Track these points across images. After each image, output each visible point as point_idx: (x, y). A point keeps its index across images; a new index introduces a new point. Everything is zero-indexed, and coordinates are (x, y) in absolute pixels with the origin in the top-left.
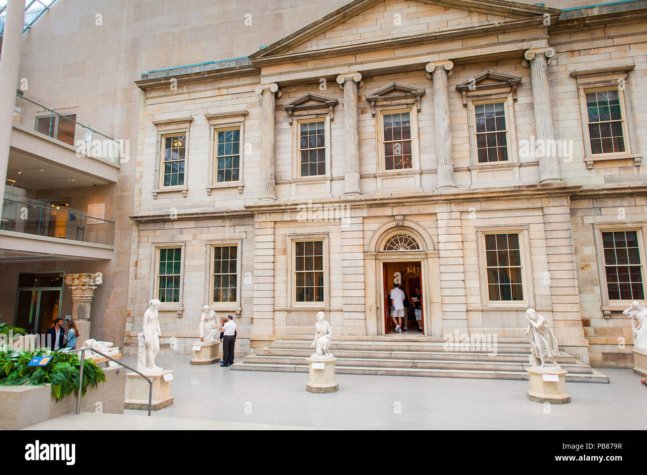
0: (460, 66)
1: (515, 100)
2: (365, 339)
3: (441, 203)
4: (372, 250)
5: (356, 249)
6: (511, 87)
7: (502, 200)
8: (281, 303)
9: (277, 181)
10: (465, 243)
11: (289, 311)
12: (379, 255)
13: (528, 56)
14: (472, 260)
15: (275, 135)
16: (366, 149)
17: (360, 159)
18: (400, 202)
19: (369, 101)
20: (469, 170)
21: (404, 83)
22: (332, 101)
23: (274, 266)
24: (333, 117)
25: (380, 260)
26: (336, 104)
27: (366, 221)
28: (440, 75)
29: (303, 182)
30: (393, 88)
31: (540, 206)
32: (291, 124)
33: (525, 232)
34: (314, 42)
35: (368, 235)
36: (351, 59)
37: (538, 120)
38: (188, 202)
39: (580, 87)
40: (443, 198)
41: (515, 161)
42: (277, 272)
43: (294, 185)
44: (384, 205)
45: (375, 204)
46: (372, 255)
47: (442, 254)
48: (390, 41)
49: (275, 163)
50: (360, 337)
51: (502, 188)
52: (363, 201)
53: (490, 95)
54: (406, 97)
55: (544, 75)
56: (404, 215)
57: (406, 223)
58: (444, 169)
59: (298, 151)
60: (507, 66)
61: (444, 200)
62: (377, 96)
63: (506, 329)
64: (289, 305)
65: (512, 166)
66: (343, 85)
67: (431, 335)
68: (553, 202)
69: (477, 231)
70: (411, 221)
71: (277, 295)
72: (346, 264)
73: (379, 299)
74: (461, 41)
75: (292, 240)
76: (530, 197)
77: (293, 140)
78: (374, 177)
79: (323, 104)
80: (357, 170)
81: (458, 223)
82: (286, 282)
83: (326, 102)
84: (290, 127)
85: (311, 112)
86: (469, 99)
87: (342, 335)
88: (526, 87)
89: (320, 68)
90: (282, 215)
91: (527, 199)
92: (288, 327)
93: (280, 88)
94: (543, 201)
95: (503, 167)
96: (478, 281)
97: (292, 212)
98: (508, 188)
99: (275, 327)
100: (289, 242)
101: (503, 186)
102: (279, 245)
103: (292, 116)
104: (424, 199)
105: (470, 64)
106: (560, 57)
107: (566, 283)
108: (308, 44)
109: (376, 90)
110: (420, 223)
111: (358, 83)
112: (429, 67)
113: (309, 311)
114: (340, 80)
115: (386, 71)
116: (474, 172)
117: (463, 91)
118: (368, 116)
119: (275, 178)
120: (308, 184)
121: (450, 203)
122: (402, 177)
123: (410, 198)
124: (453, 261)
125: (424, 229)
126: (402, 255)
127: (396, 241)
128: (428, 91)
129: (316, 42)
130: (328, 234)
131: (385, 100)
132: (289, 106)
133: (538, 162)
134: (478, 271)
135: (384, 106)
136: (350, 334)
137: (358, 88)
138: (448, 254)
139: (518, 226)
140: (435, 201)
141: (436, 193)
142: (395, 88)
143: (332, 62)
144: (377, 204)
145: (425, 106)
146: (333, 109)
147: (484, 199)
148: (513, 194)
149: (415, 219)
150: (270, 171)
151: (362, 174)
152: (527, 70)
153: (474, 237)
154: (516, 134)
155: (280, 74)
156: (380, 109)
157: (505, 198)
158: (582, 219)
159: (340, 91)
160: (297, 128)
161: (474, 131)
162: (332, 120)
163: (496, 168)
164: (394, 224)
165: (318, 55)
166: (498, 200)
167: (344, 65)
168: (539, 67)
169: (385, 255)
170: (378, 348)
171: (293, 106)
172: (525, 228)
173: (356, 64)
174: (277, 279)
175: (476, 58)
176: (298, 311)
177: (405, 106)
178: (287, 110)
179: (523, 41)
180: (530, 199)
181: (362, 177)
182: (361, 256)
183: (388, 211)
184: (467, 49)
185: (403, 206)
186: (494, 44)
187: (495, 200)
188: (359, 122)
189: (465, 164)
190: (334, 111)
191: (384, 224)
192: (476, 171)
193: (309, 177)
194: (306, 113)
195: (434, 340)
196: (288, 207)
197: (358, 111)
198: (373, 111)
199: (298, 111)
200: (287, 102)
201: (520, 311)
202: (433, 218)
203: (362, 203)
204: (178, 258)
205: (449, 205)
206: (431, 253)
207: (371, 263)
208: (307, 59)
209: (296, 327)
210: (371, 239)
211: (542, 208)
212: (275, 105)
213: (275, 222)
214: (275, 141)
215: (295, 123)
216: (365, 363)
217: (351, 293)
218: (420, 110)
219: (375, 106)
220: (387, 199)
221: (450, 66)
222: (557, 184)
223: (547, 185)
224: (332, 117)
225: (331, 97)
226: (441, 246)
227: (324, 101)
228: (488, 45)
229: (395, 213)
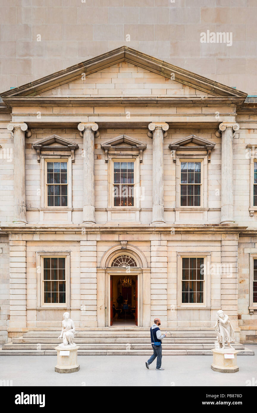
0: (173, 130)
1: (209, 161)
2: (96, 330)
3: (154, 234)
4: (103, 266)
5: (91, 265)
6: (207, 151)
7: (196, 234)
8: (32, 304)
9: (28, 209)
10: (169, 263)
11: (39, 310)
12: (108, 270)
13: (221, 127)
14: (173, 275)
15: (25, 170)
16: (100, 188)
17: (95, 195)
18: (125, 231)
19: (103, 149)
20: (174, 211)
21: (131, 137)
22: (73, 145)
23: (26, 276)
24: (75, 159)
25: (108, 273)
26: (76, 148)
27: (99, 244)
28: (158, 134)
29: (49, 210)
30: (122, 141)
31: (220, 239)
32: (39, 161)
33: (209, 257)
34: (59, 90)
35: (101, 254)
36: (90, 111)
37: (224, 177)
40: (156, 230)
41: (205, 207)
42: (29, 281)
43: (41, 212)
44: (113, 232)
45: (106, 231)
46: (103, 270)
47: (153, 270)
48: (122, 99)
49: (25, 192)
50: (93, 328)
51: (196, 225)
52: (97, 228)
53: (192, 155)
54: (132, 150)
55: (230, 144)
56: (128, 241)
57: (129, 247)
58: (157, 208)
59: (45, 185)
60: (206, 134)
61: (157, 231)
62: (110, 145)
63: (192, 322)
64: (39, 305)
65: (203, 210)
66: (83, 132)
67: (142, 326)
68: (229, 237)
69: (177, 255)
70: (132, 246)
71: (29, 297)
72: (83, 275)
73: (106, 302)
74: (176, 108)
75: (40, 256)
76: (214, 233)
77: (40, 175)
78: (106, 211)
79: (66, 147)
80: (93, 204)
81: (165, 248)
82: (36, 288)
83: (69, 145)
84: (39, 164)
85: (56, 153)
86: (178, 156)
87: (80, 327)
88: (217, 152)
89: (64, 115)
90: (32, 236)
91: (212, 234)
92: (38, 321)
93: (29, 128)
94: (222, 236)
95: (197, 211)
96: (176, 289)
97: (40, 234)
98: (201, 225)
99: (28, 322)
100: (38, 257)
101: (197, 224)
102: (30, 260)
103: (40, 154)
104: (142, 230)
105: (180, 129)
106: (241, 132)
107: (231, 292)
108: (54, 92)
109: (109, 141)
110: (138, 247)
111: (95, 133)
112: (151, 126)
113: (55, 310)
114: (80, 128)
115: (117, 125)
116: (177, 213)
117: (174, 149)
118: (102, 161)
119: (26, 206)
120: (53, 213)
121: (161, 234)
122: (126, 213)
123: (133, 228)
124: (160, 275)
125: (141, 252)
126: (125, 270)
127: (120, 260)
128: (149, 147)
129: (61, 90)
130: (69, 253)
131: (116, 149)
132: (38, 145)
133: (221, 208)
134: (176, 283)
135: (114, 154)
136: (86, 327)
137: (95, 137)
138: (157, 270)
139: (205, 253)
140: (150, 231)
141: (151, 226)
142: (124, 140)
143: (74, 111)
144: (108, 231)
145: (146, 158)
146: (74, 152)
147: (184, 232)
148: (203, 230)
149: (135, 244)
150: (22, 199)
151: (96, 208)
152: (219, 139)
153: (174, 259)
154: (208, 187)
155: (29, 115)
156: (112, 157)
157: (198, 232)
158: (244, 250)
159: (80, 138)
160: (44, 165)
161: (179, 182)
162: (73, 162)
163: (193, 211)
165: (62, 102)
166: (193, 233)
167: (84, 115)
168: (227, 137)
169: (112, 270)
170: (107, 336)
171: (40, 145)
172: (209, 254)
173: (94, 115)
174: (29, 286)
175: (185, 124)
176: (46, 310)
177: (131, 157)
178: (35, 148)
180: (214, 234)
181: (96, 210)
182: (95, 270)
183: (116, 237)
184: (179, 115)
185: (127, 234)
186: (199, 115)
187: (191, 233)
188: (95, 165)
189: (171, 206)
190: (75, 154)
191: (113, 247)
192: (179, 212)
193: (54, 207)
194: (51, 153)
195: (144, 329)
196: (37, 230)
197: (94, 157)
198: (106, 157)
199: (45, 151)
200: (36, 141)
201: (201, 310)
202: (148, 244)
203: (97, 230)
205: (160, 235)
206: (146, 270)
207: (102, 276)
208: (53, 105)
209: (44, 322)
210: (102, 257)
211: (221, 241)
212: (25, 143)
213: (26, 241)
214: (26, 175)
215: (42, 161)
216: (97, 347)
217: (86, 297)
218: (142, 161)
219: (108, 154)
220: (116, 228)
221: (166, 127)
222: (231, 225)
223: (226, 225)
224: (73, 159)
225: (73, 142)
226: (153, 265)
227: (66, 144)
228: (195, 115)
229: (121, 239)
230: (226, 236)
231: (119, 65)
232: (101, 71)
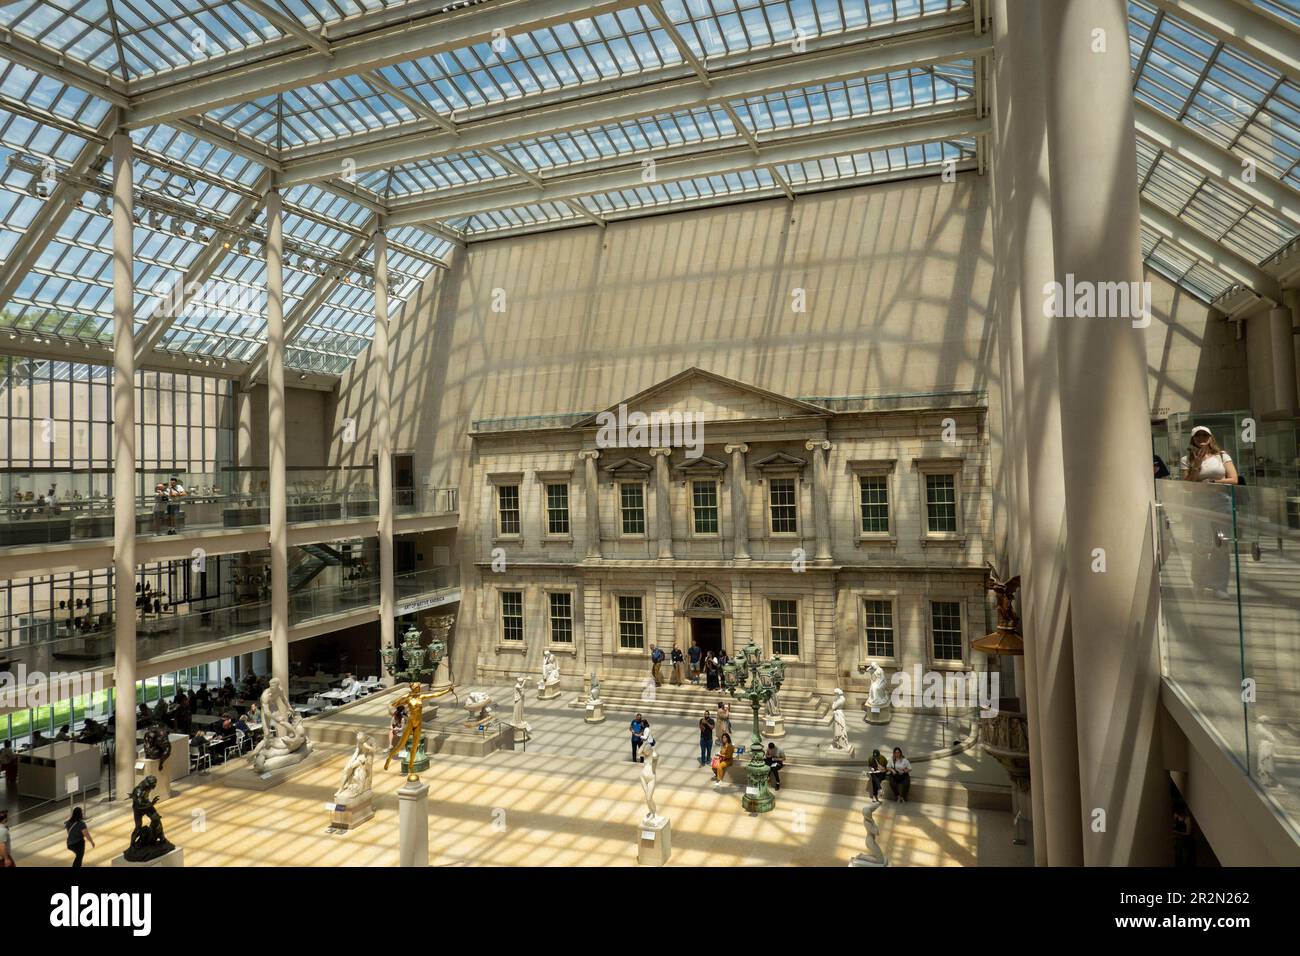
0: (753, 450)
3: (735, 573)
4: (681, 609)
5: (668, 608)
8: (609, 649)
9: (602, 539)
10: (753, 607)
11: (615, 656)
12: (688, 612)
14: (758, 621)
20: (764, 539)
22: (646, 468)
23: (601, 618)
25: (688, 616)
27: (676, 583)
28: (737, 457)
29: (625, 539)
33: (801, 600)
38: (525, 552)
39: (854, 472)
42: (604, 623)
43: (616, 543)
44: (689, 572)
46: (681, 613)
47: (735, 615)
57: (708, 587)
58: (738, 543)
62: (685, 468)
64: (615, 650)
66: (655, 457)
68: (820, 578)
69: (765, 597)
70: (712, 586)
71: (604, 642)
72: (660, 619)
74: (754, 426)
75: (616, 595)
82: (613, 630)
83: (642, 469)
86: (764, 475)
90: (606, 574)
96: (763, 638)
97: (614, 572)
100: (613, 597)
102: (605, 600)
103: (614, 477)
106: (840, 444)
109: (685, 463)
110: (719, 587)
111: (669, 456)
112: (728, 448)
114: (652, 453)
116: (767, 544)
118: (679, 484)
119: (600, 536)
124: (743, 622)
125: (722, 593)
126: (706, 612)
127: (702, 599)
128: (728, 470)
130: (644, 593)
132: (611, 470)
134: (762, 630)
137: (668, 463)
138: (739, 616)
139: (796, 596)
140: (730, 572)
144: (684, 571)
149: (715, 584)
150: (595, 532)
152: (809, 458)
153: (760, 603)
158: (850, 589)
159: (653, 463)
164: (698, 587)
168: (817, 456)
169: (692, 612)
171: (613, 470)
174: (605, 630)
179: (805, 431)
182: (672, 613)
184: (760, 435)
185: (704, 574)
186: (782, 432)
190: (649, 478)
191: (691, 587)
196: (611, 569)
197: (671, 481)
198: (683, 479)
200: (608, 466)
202: (729, 584)
204: (519, 601)
205: (741, 575)
206: (728, 614)
207: (681, 619)
210: (680, 600)
212: (597, 468)
213: (601, 580)
219: (685, 476)
221: (745, 448)
222: (824, 564)
226: (734, 609)
228: (776, 432)
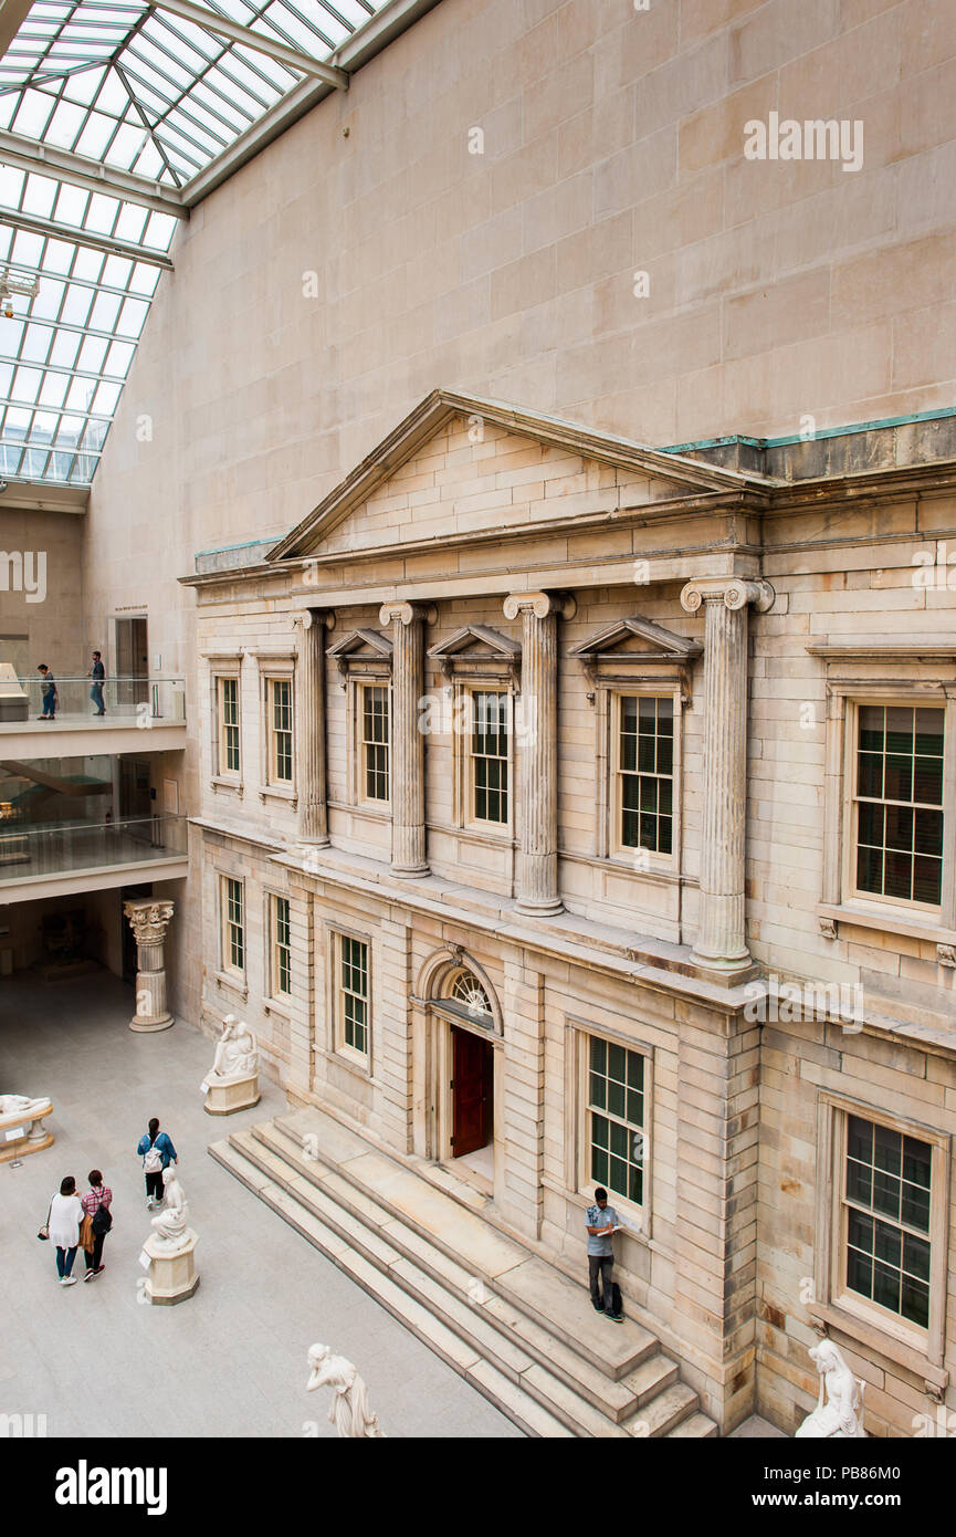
2: (402, 1162)
3: (509, 944)
4: (421, 996)
5: (398, 988)
8: (321, 1042)
9: (328, 804)
10: (546, 1043)
13: (687, 600)
14: (556, 1083)
23: (312, 971)
27: (415, 934)
31: (671, 1016)
35: (417, 962)
36: (395, 571)
38: (244, 808)
39: (835, 690)
42: (317, 984)
46: (420, 1005)
47: (508, 1051)
56: (458, 946)
57: (466, 962)
68: (696, 1019)
69: (567, 1025)
70: (473, 960)
71: (317, 1022)
72: (387, 1009)
73: (434, 1093)
75: (331, 931)
82: (325, 1006)
92: (328, 1085)
94: (678, 1008)
99: (313, 1080)
100: (328, 934)
102: (318, 935)
103: (345, 671)
106: (796, 590)
110: (485, 968)
112: (509, 606)
113: (350, 1072)
114: (384, 617)
121: (523, 949)
125: (491, 984)
126: (473, 1018)
129: (355, 525)
130: (370, 938)
134: (563, 1110)
138: (516, 1055)
143: (375, 574)
149: (479, 958)
153: (560, 1034)
158: (798, 1064)
164: (449, 955)
167: (389, 584)
173: (405, 582)
174: (317, 997)
176: (338, 1064)
179: (679, 554)
182: (403, 1002)
183: (437, 932)
184: (576, 564)
186: (624, 558)
191: (438, 951)
204: (240, 898)
205: (521, 952)
207: (420, 1020)
208: (342, 564)
209: (336, 1090)
210: (420, 972)
213: (310, 892)
217: (391, 1066)
228: (612, 559)
229: (446, 937)
230: (689, 1012)
231: (446, 431)
232: (415, 458)
